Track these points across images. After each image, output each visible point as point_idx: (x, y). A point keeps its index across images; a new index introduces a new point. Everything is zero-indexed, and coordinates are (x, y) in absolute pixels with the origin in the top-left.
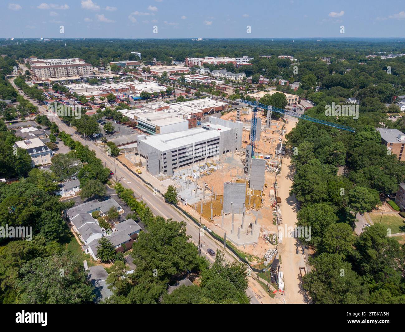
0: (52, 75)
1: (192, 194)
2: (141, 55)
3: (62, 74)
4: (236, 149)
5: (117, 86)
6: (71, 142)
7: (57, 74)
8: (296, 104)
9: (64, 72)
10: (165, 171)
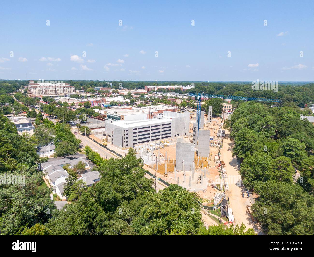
0: (44, 93)
1: (149, 159)
2: (112, 85)
3: (51, 92)
4: (185, 134)
5: (92, 100)
6: (52, 124)
7: (47, 92)
8: (230, 110)
9: (53, 91)
10: (127, 145)
